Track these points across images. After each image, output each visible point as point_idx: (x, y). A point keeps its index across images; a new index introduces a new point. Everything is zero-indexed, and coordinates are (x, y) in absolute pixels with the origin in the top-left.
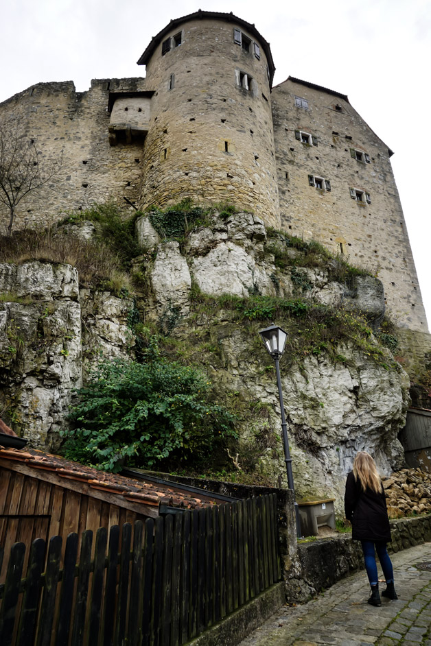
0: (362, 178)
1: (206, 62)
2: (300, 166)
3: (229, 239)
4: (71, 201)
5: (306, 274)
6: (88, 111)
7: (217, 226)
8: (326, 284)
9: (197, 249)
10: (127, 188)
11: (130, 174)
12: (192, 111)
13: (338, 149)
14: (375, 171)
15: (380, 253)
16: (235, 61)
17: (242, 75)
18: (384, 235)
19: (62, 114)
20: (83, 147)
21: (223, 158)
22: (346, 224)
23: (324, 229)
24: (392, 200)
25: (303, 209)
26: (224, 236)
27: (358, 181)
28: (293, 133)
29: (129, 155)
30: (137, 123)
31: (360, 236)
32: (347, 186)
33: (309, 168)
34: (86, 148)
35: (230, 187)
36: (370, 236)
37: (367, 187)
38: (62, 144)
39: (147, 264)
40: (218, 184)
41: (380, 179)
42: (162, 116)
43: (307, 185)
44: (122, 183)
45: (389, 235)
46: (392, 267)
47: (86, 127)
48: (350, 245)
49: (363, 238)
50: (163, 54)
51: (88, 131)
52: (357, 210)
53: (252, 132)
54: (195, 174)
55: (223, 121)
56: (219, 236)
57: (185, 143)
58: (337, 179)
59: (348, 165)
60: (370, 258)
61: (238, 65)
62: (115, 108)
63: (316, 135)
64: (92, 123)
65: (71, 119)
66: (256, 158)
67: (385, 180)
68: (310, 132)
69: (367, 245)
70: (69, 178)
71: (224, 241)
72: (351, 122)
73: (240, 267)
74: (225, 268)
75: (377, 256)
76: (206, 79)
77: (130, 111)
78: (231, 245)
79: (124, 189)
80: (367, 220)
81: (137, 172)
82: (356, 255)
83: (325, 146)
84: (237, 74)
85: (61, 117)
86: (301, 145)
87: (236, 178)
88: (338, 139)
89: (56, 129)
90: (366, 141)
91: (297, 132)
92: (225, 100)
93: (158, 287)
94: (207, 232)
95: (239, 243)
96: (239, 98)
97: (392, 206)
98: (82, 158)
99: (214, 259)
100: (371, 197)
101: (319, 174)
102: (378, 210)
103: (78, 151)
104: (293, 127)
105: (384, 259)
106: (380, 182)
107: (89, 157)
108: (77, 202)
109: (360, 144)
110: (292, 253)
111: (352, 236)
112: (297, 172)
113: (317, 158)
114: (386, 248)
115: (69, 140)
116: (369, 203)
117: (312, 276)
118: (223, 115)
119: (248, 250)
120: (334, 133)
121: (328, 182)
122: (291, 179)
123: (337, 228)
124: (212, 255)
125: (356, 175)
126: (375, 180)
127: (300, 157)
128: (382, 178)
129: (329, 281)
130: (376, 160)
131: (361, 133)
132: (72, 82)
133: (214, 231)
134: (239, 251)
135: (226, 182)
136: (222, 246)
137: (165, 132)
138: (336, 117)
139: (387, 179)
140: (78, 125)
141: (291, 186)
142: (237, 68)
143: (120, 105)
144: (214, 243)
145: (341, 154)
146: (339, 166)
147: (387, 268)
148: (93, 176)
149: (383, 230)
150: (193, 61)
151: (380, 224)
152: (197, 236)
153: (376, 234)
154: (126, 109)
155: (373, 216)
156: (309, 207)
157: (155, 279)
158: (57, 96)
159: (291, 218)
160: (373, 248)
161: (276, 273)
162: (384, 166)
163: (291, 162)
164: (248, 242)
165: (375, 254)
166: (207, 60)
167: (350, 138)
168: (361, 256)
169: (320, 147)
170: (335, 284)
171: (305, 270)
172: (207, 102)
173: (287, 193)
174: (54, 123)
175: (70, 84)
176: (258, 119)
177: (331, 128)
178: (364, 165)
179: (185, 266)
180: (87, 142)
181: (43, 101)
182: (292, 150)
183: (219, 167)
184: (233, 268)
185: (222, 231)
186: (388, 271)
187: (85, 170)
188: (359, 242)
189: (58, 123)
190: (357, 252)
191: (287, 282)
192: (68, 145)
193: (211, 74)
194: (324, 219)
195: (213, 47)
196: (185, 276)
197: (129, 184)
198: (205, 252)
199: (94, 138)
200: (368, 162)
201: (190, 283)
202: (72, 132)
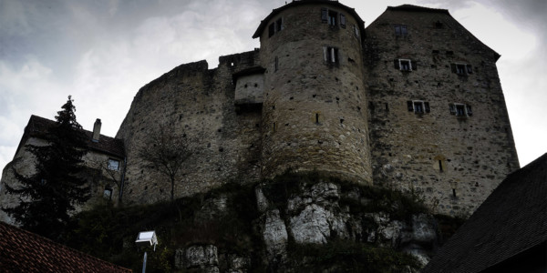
0: (464, 91)
1: (300, 45)
2: (399, 94)
3: (314, 202)
4: (212, 164)
5: (373, 218)
6: (218, 86)
7: (305, 194)
8: (389, 222)
9: (293, 211)
10: (252, 149)
11: (253, 137)
12: (291, 90)
13: (438, 67)
14: (479, 80)
15: (482, 163)
16: (323, 39)
17: (329, 50)
18: (486, 144)
19: (200, 91)
20: (217, 118)
21: (314, 128)
22: (446, 141)
23: (423, 150)
24: (496, 107)
25: (402, 135)
26: (310, 200)
27: (459, 96)
28: (392, 63)
29: (251, 121)
30: (254, 97)
31: (460, 149)
32: (446, 103)
33: (408, 94)
34: (220, 118)
35: (321, 151)
36: (470, 148)
37: (468, 100)
38: (201, 117)
39: (261, 226)
40: (311, 150)
41: (483, 87)
42: (271, 92)
43: (406, 112)
44: (247, 146)
45: (491, 143)
46: (493, 174)
47: (218, 100)
48: (449, 160)
49: (463, 151)
50: (270, 37)
51: (219, 103)
52: (457, 126)
53: (338, 99)
54: (294, 144)
55: (314, 96)
56: (307, 201)
57: (287, 119)
58: (437, 99)
59: (448, 82)
60: (470, 169)
61: (325, 42)
62: (238, 86)
63: (416, 59)
64: (222, 96)
65: (207, 94)
66: (342, 121)
67: (489, 88)
68: (410, 58)
69: (466, 158)
70: (209, 145)
71: (310, 204)
72: (453, 36)
73: (321, 222)
74: (310, 224)
75: (478, 167)
76: (301, 61)
77: (249, 87)
78: (315, 206)
79: (249, 151)
80: (469, 132)
81: (257, 135)
82: (455, 169)
83: (425, 67)
84: (325, 50)
85: (200, 93)
86: (400, 73)
87: (325, 143)
88: (438, 57)
89: (197, 104)
90: (469, 51)
91: (396, 62)
92: (315, 78)
93: (268, 242)
94: (299, 199)
95: (320, 204)
96: (326, 72)
97: (496, 113)
98: (217, 128)
99: (303, 218)
100: (473, 109)
101: (418, 98)
102: (480, 120)
103: (213, 122)
104: (392, 57)
105: (485, 168)
106: (484, 90)
107: (222, 126)
108: (217, 164)
109: (462, 56)
110: (364, 201)
111: (452, 152)
112: (397, 101)
113: (417, 82)
114: (488, 157)
115: (207, 113)
116: (470, 115)
117: (378, 219)
118: (313, 91)
119: (327, 208)
120: (434, 51)
121: (427, 104)
122: (390, 109)
123: (436, 146)
124: (303, 215)
125: (456, 90)
126: (478, 90)
127: (400, 85)
128: (485, 86)
129: (391, 220)
130: (480, 69)
131: (463, 44)
132: (205, 61)
133: (303, 198)
134: (320, 210)
135: (317, 147)
136: (309, 208)
137: (274, 107)
138: (436, 34)
139: (491, 86)
140: (212, 100)
141: (391, 116)
142: (325, 45)
143: (241, 82)
144: (303, 207)
145: (442, 71)
146: (439, 84)
147: (488, 177)
148: (226, 142)
149: (485, 139)
150: (290, 45)
151: (482, 134)
152: (292, 201)
153: (477, 145)
154: (246, 86)
155: (474, 127)
156: (408, 132)
157: (265, 236)
158: (195, 75)
159: (391, 146)
160: (474, 159)
161: (350, 219)
162: (488, 73)
163: (391, 93)
164: (326, 203)
165: (475, 165)
166: (301, 44)
167: (451, 53)
168: (461, 170)
169: (419, 70)
170: (396, 223)
171: (372, 214)
172: (302, 82)
173: (387, 124)
174: (195, 99)
175: (204, 63)
176: (344, 84)
177: (430, 48)
178: (466, 77)
179: (284, 227)
180: (220, 113)
181: (186, 81)
182: (392, 80)
183: (312, 136)
184: (315, 224)
185: (308, 197)
186: (490, 180)
187: (220, 137)
188: (459, 156)
189: (198, 99)
190: (456, 166)
191: (358, 226)
192: (207, 117)
193: (304, 57)
194: (423, 141)
195: (305, 31)
196: (284, 233)
197: (252, 147)
198: (297, 213)
199: (224, 109)
200: (470, 73)
201: (286, 237)
202: (208, 105)
